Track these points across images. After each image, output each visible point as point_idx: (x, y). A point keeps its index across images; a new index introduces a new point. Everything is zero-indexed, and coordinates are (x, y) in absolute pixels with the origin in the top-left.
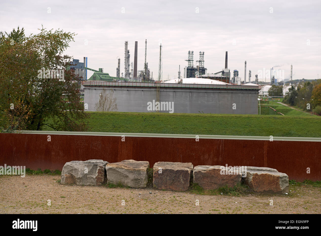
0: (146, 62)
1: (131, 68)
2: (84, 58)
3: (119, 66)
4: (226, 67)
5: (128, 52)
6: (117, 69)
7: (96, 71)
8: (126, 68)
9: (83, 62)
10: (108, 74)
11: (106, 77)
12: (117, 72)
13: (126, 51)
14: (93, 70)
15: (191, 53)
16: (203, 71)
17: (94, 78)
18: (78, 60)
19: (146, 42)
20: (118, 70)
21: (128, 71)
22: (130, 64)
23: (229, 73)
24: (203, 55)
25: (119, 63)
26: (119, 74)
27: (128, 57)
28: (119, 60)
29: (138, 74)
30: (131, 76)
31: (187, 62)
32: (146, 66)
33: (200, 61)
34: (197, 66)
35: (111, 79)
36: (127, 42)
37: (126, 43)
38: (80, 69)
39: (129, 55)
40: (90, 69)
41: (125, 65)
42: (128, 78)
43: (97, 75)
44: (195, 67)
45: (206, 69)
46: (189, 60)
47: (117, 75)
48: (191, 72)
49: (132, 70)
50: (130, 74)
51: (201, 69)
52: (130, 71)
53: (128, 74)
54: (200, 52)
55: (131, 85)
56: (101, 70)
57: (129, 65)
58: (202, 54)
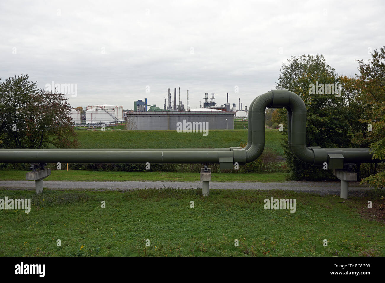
0: (181, 100)
1: (172, 104)
2: (145, 99)
3: (165, 103)
4: (228, 101)
5: (170, 95)
6: (164, 105)
7: (152, 106)
8: (169, 104)
9: (144, 101)
10: (159, 108)
11: (157, 109)
12: (164, 106)
13: (169, 94)
14: (150, 106)
15: (206, 94)
16: (214, 104)
17: (150, 110)
18: (141, 100)
19: (180, 88)
20: (165, 105)
21: (171, 105)
22: (172, 101)
23: (229, 106)
24: (214, 95)
25: (165, 101)
26: (165, 107)
27: (170, 98)
28: (165, 99)
29: (177, 107)
31: (205, 100)
32: (181, 103)
33: (212, 99)
34: (211, 102)
35: (161, 111)
36: (169, 89)
37: (169, 90)
38: (142, 106)
39: (171, 96)
40: (148, 105)
41: (169, 102)
42: (170, 110)
43: (152, 109)
44: (209, 102)
45: (216, 103)
46: (206, 99)
47: (164, 108)
48: (207, 105)
49: (173, 105)
50: (171, 107)
51: (213, 103)
52: (172, 106)
53: (170, 107)
54: (212, 94)
55: (174, 113)
56: (155, 105)
57: (171, 102)
58: (213, 95)
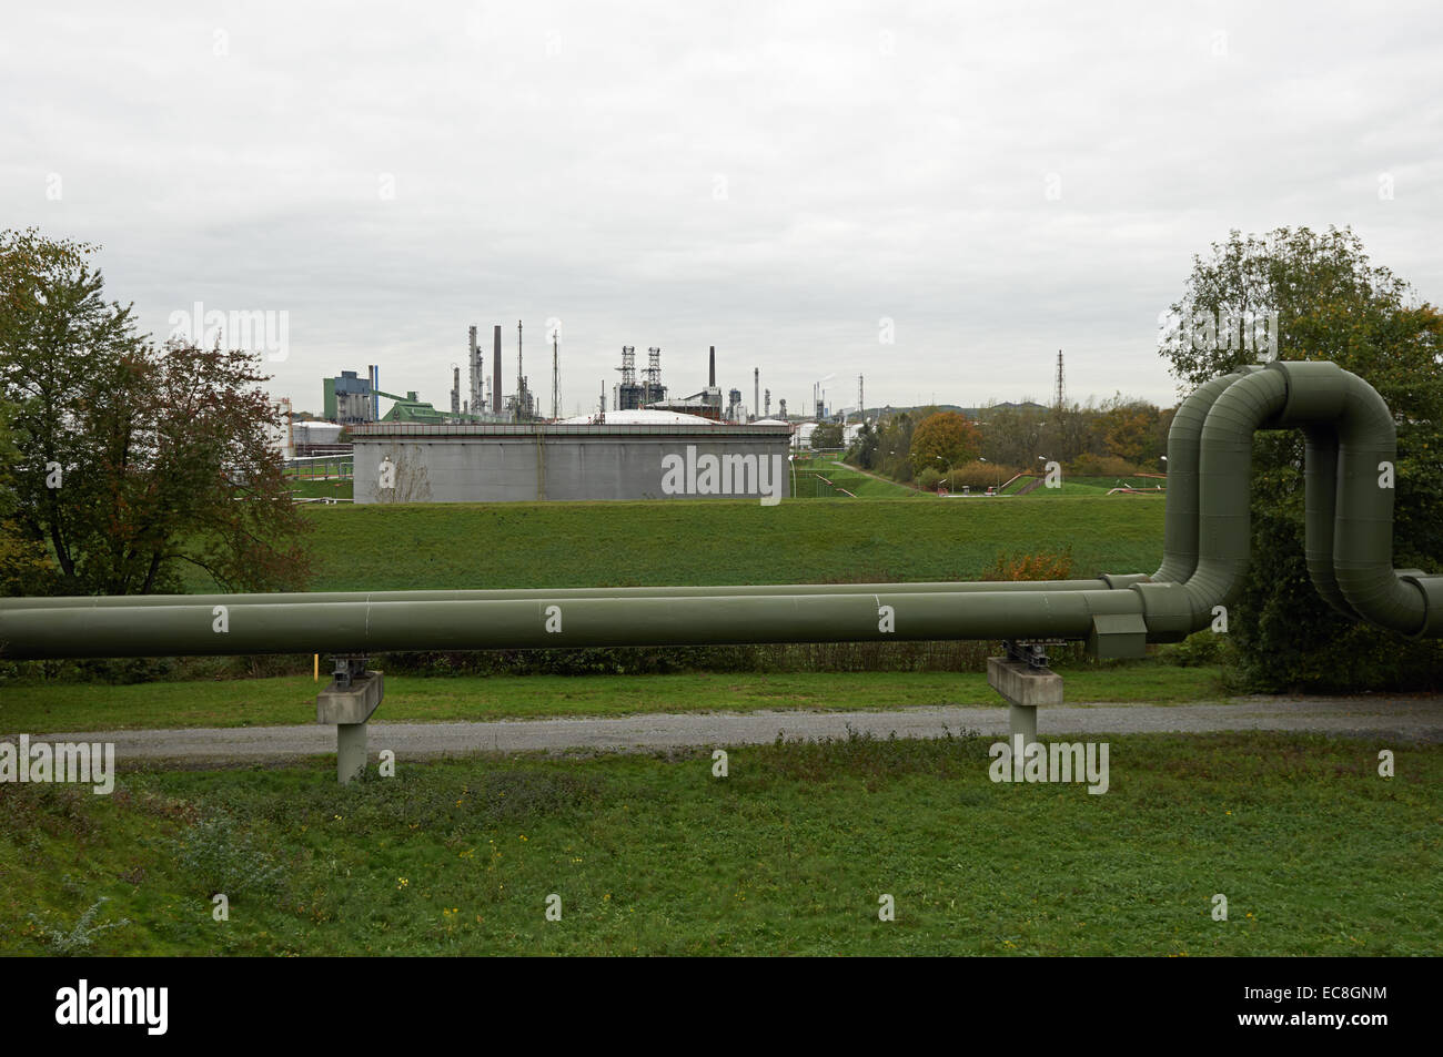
0: (523, 376)
1: (487, 390)
2: (371, 367)
3: (457, 386)
4: (712, 382)
5: (479, 352)
6: (452, 393)
7: (400, 399)
8: (473, 391)
9: (368, 378)
10: (430, 406)
11: (424, 412)
12: (453, 400)
13: (472, 350)
14: (393, 397)
15: (628, 352)
16: (658, 392)
17: (395, 415)
18: (355, 373)
19: (520, 327)
20: (455, 395)
21: (480, 396)
22: (484, 380)
23: (719, 397)
24: (658, 355)
25: (457, 379)
26: (458, 404)
27: (477, 364)
28: (457, 370)
29: (505, 403)
30: (486, 409)
31: (620, 374)
32: (522, 384)
33: (650, 370)
34: (645, 382)
35: (439, 418)
36: (474, 328)
37: (473, 331)
38: (360, 396)
39: (481, 359)
40: (386, 395)
41: (472, 383)
42: (480, 414)
43: (403, 408)
44: (639, 383)
45: (665, 389)
46: (625, 369)
47: (453, 407)
48: (630, 396)
49: (489, 394)
50: (483, 404)
51: (653, 388)
52: (484, 398)
53: (479, 403)
54: (650, 350)
55: (490, 430)
56: (413, 396)
57: (481, 383)
58: (655, 354)
